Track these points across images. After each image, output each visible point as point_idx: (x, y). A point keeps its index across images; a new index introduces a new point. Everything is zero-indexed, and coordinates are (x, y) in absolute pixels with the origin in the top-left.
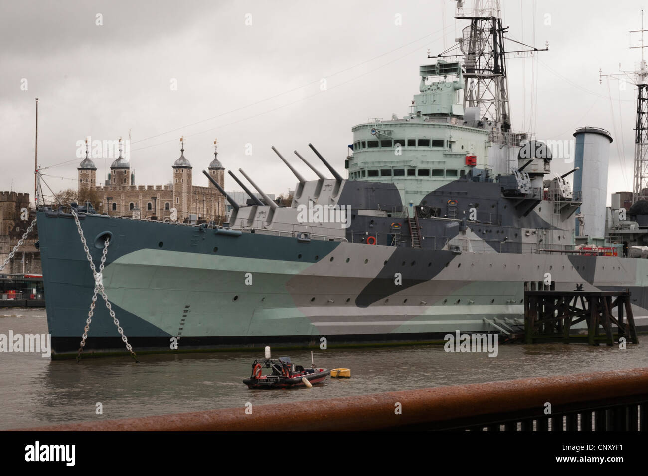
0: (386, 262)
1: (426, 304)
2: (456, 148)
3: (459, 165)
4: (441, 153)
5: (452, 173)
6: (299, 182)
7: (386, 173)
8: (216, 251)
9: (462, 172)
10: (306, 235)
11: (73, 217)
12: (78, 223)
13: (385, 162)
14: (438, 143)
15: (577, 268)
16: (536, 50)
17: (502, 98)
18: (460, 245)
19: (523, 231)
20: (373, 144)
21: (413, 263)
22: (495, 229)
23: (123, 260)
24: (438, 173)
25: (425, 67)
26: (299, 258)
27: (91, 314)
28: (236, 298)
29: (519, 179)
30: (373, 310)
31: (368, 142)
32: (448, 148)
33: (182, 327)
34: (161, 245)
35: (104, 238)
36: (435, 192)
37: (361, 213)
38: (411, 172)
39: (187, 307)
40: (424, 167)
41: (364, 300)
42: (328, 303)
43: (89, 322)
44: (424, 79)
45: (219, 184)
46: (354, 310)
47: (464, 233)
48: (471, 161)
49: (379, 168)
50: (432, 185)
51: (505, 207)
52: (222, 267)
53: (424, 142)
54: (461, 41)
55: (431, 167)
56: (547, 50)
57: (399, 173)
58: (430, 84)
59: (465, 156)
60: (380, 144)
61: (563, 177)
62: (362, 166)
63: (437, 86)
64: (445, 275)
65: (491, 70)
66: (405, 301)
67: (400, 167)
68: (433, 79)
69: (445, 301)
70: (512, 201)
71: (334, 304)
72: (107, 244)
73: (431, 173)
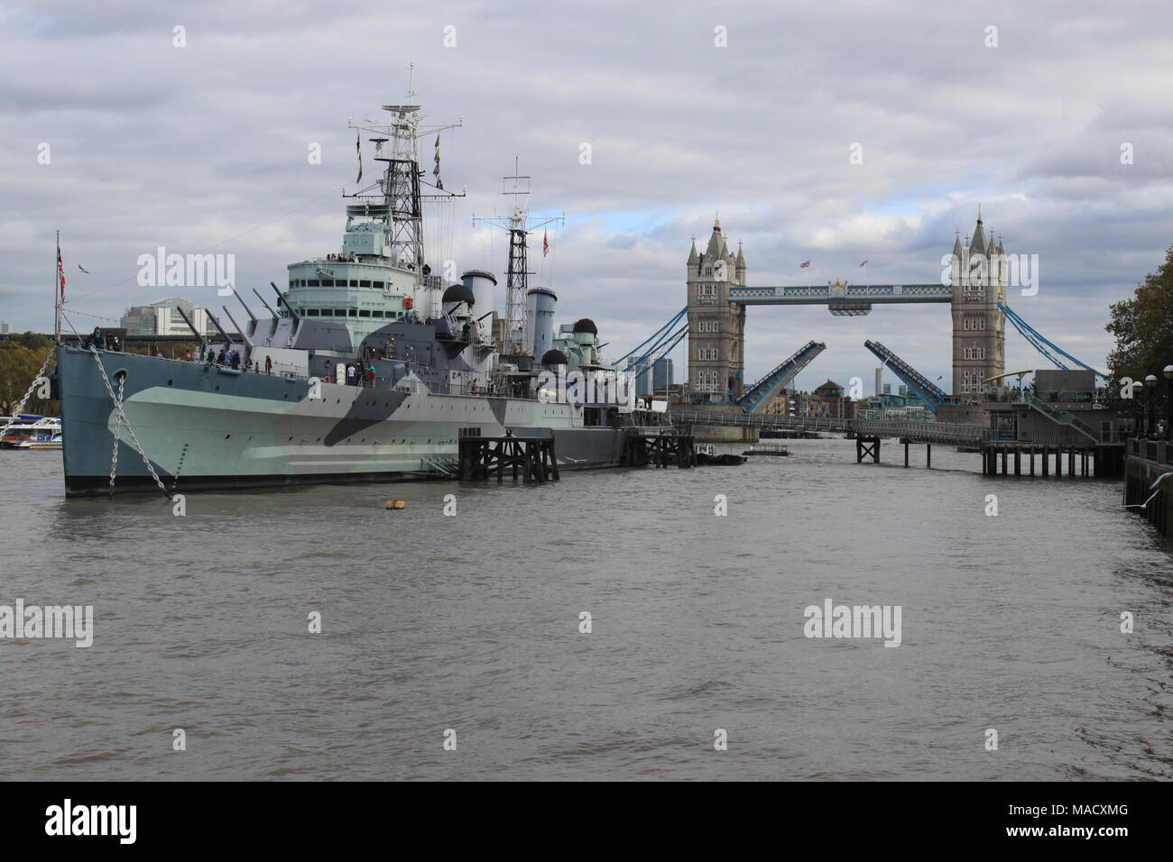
0: (354, 403)
1: (379, 444)
2: (393, 291)
3: (396, 306)
4: (381, 294)
5: (391, 314)
6: (250, 319)
7: (327, 312)
8: (217, 390)
9: (400, 314)
10: (292, 375)
11: (92, 354)
12: (98, 359)
13: (326, 302)
14: (379, 285)
15: (493, 410)
16: (453, 195)
17: (418, 239)
18: (408, 385)
19: (452, 372)
20: (313, 283)
21: (374, 404)
22: (431, 371)
23: (136, 397)
24: (377, 314)
25: (353, 207)
26: (286, 397)
27: (116, 453)
28: (228, 437)
29: (449, 322)
30: (338, 449)
31: (309, 281)
32: (386, 290)
33: (180, 466)
34: (170, 384)
35: (119, 375)
36: (374, 333)
37: (318, 353)
38: (353, 313)
39: (187, 445)
40: (365, 308)
41: (330, 441)
42: (303, 442)
43: (115, 460)
44: (350, 219)
45: (189, 319)
46: (321, 450)
47: (408, 374)
48: (408, 303)
49: (319, 307)
50: (372, 325)
51: (439, 350)
52: (222, 406)
53: (365, 284)
54: (381, 183)
55: (371, 308)
56: (464, 196)
57: (341, 313)
58: (358, 224)
59: (401, 299)
60: (320, 283)
61: (479, 320)
62: (301, 305)
63: (366, 227)
64: (398, 415)
65: (408, 213)
66: (363, 441)
67: (341, 307)
68: (358, 220)
69: (394, 441)
70: (445, 343)
71: (309, 443)
72: (122, 381)
73: (371, 314)
